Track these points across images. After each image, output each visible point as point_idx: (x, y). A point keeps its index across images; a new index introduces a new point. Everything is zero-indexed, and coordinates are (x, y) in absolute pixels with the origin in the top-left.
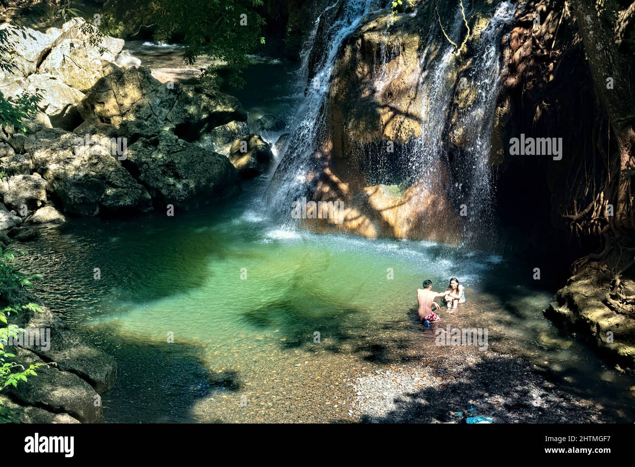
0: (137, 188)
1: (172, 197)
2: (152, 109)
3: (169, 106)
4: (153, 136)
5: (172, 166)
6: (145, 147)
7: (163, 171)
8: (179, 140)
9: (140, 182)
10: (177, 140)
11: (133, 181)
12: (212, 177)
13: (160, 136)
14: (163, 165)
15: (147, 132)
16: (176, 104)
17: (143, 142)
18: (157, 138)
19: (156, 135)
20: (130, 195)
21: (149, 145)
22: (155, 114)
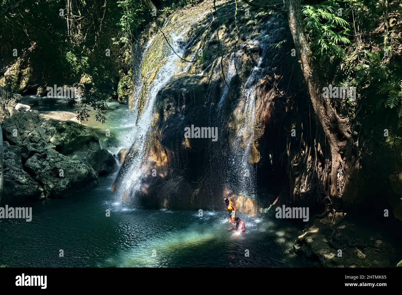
0: (35, 184)
1: (56, 189)
2: (41, 136)
3: (51, 134)
4: (42, 152)
5: (55, 170)
6: (38, 159)
7: (50, 173)
8: (60, 154)
9: (36, 180)
10: (58, 154)
11: (31, 180)
12: (80, 176)
13: (48, 152)
14: (50, 170)
15: (39, 150)
16: (55, 133)
17: (37, 156)
18: (45, 154)
19: (45, 152)
20: (31, 189)
21: (41, 158)
22: (42, 139)
